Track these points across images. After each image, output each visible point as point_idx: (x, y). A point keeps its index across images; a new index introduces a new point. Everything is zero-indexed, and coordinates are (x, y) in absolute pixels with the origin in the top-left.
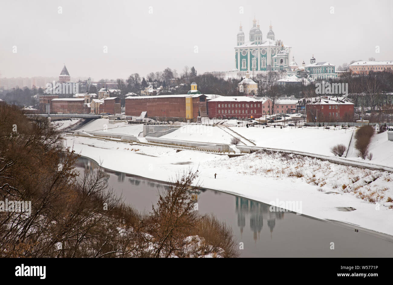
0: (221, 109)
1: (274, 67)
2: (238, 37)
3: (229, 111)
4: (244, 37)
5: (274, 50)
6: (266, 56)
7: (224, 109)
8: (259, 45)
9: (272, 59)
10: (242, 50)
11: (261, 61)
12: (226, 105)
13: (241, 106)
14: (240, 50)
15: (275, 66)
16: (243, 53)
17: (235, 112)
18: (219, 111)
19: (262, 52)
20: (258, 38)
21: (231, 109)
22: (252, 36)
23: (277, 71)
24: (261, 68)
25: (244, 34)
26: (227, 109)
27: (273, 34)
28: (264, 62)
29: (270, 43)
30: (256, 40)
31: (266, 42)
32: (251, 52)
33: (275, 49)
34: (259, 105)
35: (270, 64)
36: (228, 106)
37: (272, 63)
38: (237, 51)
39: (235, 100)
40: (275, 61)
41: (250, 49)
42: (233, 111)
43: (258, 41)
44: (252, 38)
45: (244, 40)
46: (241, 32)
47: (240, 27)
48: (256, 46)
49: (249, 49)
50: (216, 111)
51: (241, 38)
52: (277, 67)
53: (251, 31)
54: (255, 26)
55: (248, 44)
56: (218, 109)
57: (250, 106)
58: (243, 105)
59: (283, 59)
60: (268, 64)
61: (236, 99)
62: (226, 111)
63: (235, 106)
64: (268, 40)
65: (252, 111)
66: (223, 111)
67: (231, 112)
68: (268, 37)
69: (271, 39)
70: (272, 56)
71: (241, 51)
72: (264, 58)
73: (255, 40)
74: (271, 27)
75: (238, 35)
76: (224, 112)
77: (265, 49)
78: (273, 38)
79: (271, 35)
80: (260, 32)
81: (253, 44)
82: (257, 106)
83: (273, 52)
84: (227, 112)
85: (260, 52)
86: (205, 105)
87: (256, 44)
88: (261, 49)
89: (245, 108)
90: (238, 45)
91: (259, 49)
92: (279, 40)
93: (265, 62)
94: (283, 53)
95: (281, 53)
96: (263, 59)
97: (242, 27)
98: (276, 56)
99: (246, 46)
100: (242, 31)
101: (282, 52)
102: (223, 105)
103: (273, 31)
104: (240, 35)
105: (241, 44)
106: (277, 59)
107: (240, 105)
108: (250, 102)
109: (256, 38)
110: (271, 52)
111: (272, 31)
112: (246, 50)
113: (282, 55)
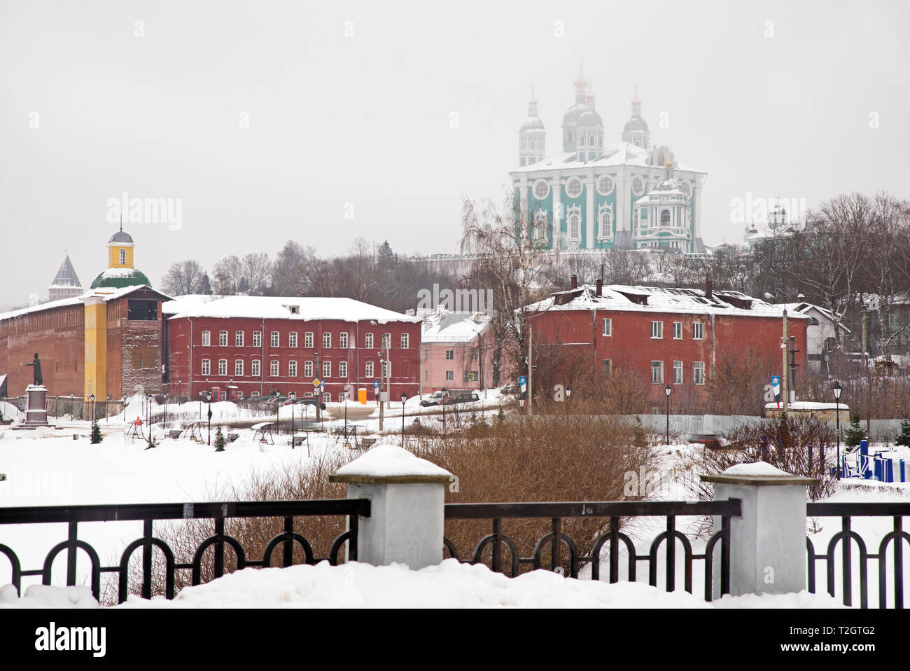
0: (215, 353)
1: (639, 236)
2: (522, 138)
3: (257, 366)
4: (542, 137)
5: (644, 182)
6: (612, 199)
7: (232, 353)
8: (591, 164)
9: (633, 210)
10: (533, 180)
11: (596, 217)
12: (240, 336)
13: (318, 340)
14: (529, 180)
15: (644, 233)
16: (537, 190)
17: (284, 369)
18: (206, 364)
19: (601, 185)
20: (587, 140)
21: (267, 354)
22: (570, 135)
23: (648, 250)
24: (596, 240)
25: (542, 127)
26: (248, 353)
27: (644, 126)
28: (606, 222)
29: (629, 155)
30: (582, 144)
31: (616, 152)
32: (563, 187)
33: (645, 177)
34: (406, 338)
35: (628, 229)
36: (249, 339)
37: (633, 224)
38: (517, 185)
39: (287, 314)
40: (644, 217)
41: (562, 178)
42: (275, 367)
43: (587, 149)
44: (569, 143)
45: (542, 147)
46: (532, 120)
47: (531, 103)
48: (581, 165)
49: (556, 176)
50: (190, 366)
51: (531, 139)
52: (648, 236)
53: (567, 118)
54: (581, 98)
55: (555, 158)
56: (200, 352)
57: (360, 342)
58: (328, 338)
59: (670, 209)
60: (619, 228)
61: (294, 310)
62: (240, 365)
63: (284, 339)
64: (624, 147)
65: (370, 366)
66: (223, 364)
67: (266, 370)
68: (625, 139)
69: (637, 144)
70: (634, 199)
71: (531, 184)
72: (606, 206)
73: (579, 147)
74: (636, 105)
75: (524, 129)
76: (231, 368)
77: (610, 177)
78: (641, 142)
79: (636, 130)
80: (596, 120)
81: (572, 159)
82: (396, 341)
83: (637, 185)
84: (248, 369)
85: (592, 185)
86: (156, 337)
87: (582, 159)
88: (597, 176)
89: (339, 354)
90: (523, 163)
91: (590, 174)
92: (662, 148)
93: (611, 219)
94: (669, 188)
95: (662, 188)
96: (603, 211)
97: (535, 103)
98: (645, 199)
99: (549, 168)
100: (536, 116)
101: (666, 183)
102: (224, 336)
103: (644, 117)
104: (530, 131)
105: (532, 161)
106: (649, 209)
107: (310, 337)
108: (360, 321)
109: (582, 138)
110: (629, 186)
111: (639, 117)
112: (548, 179)
113: (668, 196)
